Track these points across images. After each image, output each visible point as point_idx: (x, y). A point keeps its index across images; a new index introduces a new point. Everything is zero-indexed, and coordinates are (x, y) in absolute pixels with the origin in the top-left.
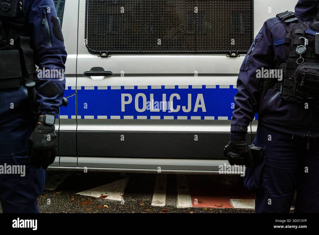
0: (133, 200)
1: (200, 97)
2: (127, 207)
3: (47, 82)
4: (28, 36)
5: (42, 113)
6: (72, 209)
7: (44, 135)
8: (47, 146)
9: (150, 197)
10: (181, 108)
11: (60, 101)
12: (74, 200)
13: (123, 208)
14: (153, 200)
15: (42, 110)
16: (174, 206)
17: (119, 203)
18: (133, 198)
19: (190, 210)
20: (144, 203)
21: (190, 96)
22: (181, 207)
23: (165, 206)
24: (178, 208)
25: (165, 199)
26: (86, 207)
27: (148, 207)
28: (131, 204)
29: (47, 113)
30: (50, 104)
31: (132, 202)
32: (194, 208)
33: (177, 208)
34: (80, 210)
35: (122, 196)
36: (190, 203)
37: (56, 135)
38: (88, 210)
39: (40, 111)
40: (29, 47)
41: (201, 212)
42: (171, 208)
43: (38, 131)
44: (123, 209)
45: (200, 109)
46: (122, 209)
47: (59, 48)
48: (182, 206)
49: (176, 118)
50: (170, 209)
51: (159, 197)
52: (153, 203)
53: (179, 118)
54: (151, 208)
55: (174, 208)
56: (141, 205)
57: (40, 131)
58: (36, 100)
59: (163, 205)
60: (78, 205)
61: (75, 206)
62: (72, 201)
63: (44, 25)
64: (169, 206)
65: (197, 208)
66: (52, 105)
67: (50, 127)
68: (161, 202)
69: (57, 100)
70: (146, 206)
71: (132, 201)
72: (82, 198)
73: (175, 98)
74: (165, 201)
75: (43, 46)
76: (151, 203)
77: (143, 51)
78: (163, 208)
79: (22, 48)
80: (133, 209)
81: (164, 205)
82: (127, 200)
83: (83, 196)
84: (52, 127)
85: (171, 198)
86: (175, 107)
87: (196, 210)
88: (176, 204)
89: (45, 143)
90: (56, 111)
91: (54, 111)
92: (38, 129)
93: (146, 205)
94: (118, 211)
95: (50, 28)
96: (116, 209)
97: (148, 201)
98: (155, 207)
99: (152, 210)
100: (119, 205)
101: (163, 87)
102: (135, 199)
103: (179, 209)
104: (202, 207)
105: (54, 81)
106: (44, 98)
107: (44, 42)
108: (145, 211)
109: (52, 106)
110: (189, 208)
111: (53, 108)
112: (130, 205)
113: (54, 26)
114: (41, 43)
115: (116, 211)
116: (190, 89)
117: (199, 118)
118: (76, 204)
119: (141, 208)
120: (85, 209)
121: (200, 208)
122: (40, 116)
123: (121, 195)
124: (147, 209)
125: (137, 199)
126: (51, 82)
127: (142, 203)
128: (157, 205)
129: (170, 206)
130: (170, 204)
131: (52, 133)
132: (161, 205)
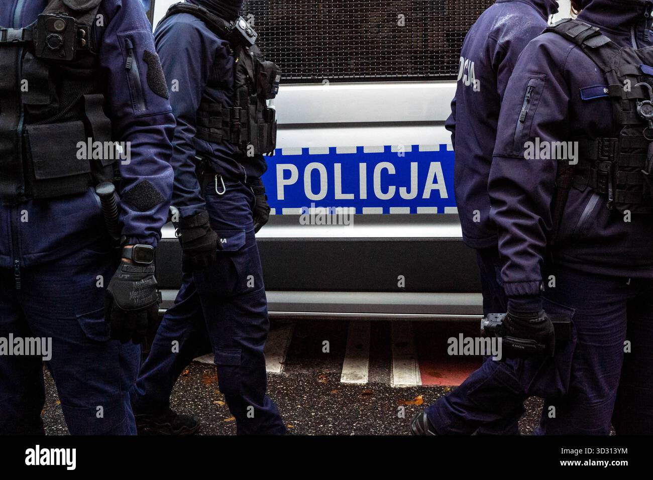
0: (305, 372)
1: (436, 168)
2: (293, 386)
3: (138, 181)
4: (100, 93)
5: (129, 241)
6: (186, 392)
7: (134, 283)
8: (140, 305)
9: (337, 366)
10: (397, 191)
11: (162, 218)
12: (189, 373)
13: (285, 388)
14: (344, 372)
15: (128, 236)
16: (384, 384)
17: (277, 378)
18: (303, 367)
19: (417, 391)
20: (326, 377)
21: (414, 166)
22: (399, 386)
23: (367, 384)
24: (392, 388)
25: (367, 370)
26: (212, 386)
27: (333, 386)
28: (301, 380)
29: (138, 242)
30: (143, 225)
31: (303, 376)
32: (424, 388)
33: (390, 388)
34: (202, 394)
35: (282, 364)
36: (418, 377)
37: (156, 282)
38: (217, 394)
39: (125, 238)
40: (103, 113)
41: (438, 395)
42: (379, 387)
43: (123, 275)
44: (286, 390)
45: (435, 193)
46: (284, 390)
47: (160, 113)
48: (401, 383)
49: (386, 211)
50: (377, 391)
51: (354, 365)
52: (343, 377)
53: (394, 210)
54: (340, 389)
55: (385, 388)
56: (320, 381)
57: (127, 276)
58: (117, 216)
59: (364, 381)
60: (197, 383)
61: (192, 385)
62: (186, 375)
63: (128, 70)
64: (375, 384)
65: (431, 388)
66: (148, 225)
67: (145, 268)
68: (359, 376)
69: (156, 216)
70: (330, 384)
71: (302, 374)
72: (205, 369)
73: (384, 171)
74: (367, 374)
75: (129, 110)
76: (340, 377)
77: (318, 76)
78: (364, 389)
79: (89, 118)
80: (304, 391)
81: (366, 382)
82: (292, 372)
83: (205, 364)
84: (149, 267)
85: (379, 367)
86: (385, 190)
87: (429, 392)
88: (389, 380)
89: (137, 298)
90: (155, 236)
91: (151, 238)
92: (123, 271)
93: (330, 381)
94: (275, 394)
95: (141, 74)
96: (271, 391)
97: (333, 373)
98: (347, 386)
99: (341, 392)
100: (276, 383)
101: (360, 149)
102: (308, 370)
103: (395, 389)
104: (441, 385)
105: (150, 179)
106: (133, 213)
107: (129, 103)
108: (328, 394)
109: (148, 229)
110: (415, 387)
111: (150, 232)
112: (298, 382)
113: (149, 70)
114: (126, 105)
115: (271, 394)
116: (415, 153)
117: (433, 210)
118: (193, 382)
119: (320, 388)
120: (212, 392)
121: (438, 388)
122: (126, 247)
123: (280, 363)
124: (331, 390)
125: (311, 370)
126: (146, 181)
127: (322, 378)
128: (352, 382)
129: (378, 384)
130: (377, 379)
131: (148, 279)
132: (360, 382)
